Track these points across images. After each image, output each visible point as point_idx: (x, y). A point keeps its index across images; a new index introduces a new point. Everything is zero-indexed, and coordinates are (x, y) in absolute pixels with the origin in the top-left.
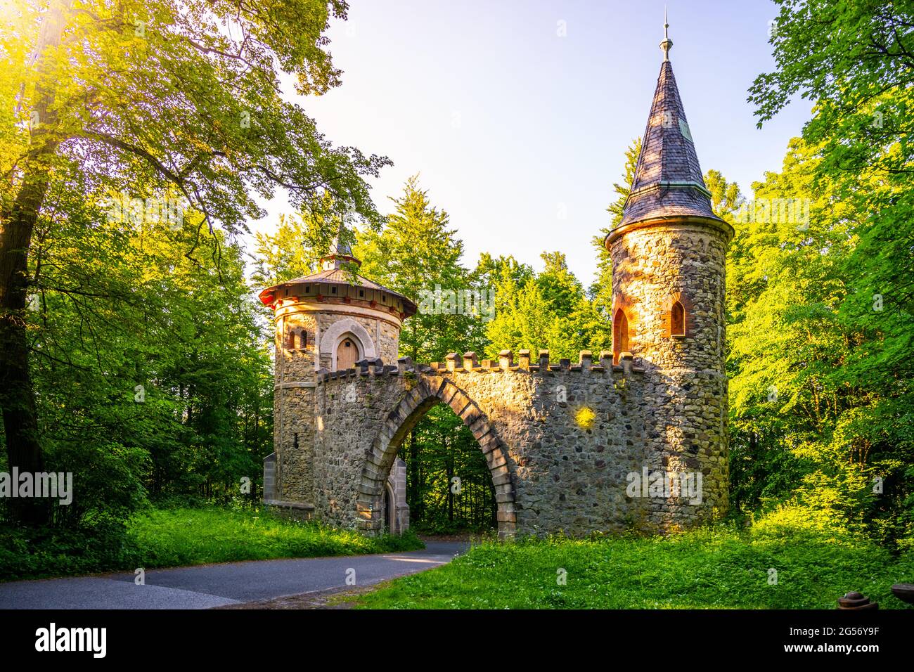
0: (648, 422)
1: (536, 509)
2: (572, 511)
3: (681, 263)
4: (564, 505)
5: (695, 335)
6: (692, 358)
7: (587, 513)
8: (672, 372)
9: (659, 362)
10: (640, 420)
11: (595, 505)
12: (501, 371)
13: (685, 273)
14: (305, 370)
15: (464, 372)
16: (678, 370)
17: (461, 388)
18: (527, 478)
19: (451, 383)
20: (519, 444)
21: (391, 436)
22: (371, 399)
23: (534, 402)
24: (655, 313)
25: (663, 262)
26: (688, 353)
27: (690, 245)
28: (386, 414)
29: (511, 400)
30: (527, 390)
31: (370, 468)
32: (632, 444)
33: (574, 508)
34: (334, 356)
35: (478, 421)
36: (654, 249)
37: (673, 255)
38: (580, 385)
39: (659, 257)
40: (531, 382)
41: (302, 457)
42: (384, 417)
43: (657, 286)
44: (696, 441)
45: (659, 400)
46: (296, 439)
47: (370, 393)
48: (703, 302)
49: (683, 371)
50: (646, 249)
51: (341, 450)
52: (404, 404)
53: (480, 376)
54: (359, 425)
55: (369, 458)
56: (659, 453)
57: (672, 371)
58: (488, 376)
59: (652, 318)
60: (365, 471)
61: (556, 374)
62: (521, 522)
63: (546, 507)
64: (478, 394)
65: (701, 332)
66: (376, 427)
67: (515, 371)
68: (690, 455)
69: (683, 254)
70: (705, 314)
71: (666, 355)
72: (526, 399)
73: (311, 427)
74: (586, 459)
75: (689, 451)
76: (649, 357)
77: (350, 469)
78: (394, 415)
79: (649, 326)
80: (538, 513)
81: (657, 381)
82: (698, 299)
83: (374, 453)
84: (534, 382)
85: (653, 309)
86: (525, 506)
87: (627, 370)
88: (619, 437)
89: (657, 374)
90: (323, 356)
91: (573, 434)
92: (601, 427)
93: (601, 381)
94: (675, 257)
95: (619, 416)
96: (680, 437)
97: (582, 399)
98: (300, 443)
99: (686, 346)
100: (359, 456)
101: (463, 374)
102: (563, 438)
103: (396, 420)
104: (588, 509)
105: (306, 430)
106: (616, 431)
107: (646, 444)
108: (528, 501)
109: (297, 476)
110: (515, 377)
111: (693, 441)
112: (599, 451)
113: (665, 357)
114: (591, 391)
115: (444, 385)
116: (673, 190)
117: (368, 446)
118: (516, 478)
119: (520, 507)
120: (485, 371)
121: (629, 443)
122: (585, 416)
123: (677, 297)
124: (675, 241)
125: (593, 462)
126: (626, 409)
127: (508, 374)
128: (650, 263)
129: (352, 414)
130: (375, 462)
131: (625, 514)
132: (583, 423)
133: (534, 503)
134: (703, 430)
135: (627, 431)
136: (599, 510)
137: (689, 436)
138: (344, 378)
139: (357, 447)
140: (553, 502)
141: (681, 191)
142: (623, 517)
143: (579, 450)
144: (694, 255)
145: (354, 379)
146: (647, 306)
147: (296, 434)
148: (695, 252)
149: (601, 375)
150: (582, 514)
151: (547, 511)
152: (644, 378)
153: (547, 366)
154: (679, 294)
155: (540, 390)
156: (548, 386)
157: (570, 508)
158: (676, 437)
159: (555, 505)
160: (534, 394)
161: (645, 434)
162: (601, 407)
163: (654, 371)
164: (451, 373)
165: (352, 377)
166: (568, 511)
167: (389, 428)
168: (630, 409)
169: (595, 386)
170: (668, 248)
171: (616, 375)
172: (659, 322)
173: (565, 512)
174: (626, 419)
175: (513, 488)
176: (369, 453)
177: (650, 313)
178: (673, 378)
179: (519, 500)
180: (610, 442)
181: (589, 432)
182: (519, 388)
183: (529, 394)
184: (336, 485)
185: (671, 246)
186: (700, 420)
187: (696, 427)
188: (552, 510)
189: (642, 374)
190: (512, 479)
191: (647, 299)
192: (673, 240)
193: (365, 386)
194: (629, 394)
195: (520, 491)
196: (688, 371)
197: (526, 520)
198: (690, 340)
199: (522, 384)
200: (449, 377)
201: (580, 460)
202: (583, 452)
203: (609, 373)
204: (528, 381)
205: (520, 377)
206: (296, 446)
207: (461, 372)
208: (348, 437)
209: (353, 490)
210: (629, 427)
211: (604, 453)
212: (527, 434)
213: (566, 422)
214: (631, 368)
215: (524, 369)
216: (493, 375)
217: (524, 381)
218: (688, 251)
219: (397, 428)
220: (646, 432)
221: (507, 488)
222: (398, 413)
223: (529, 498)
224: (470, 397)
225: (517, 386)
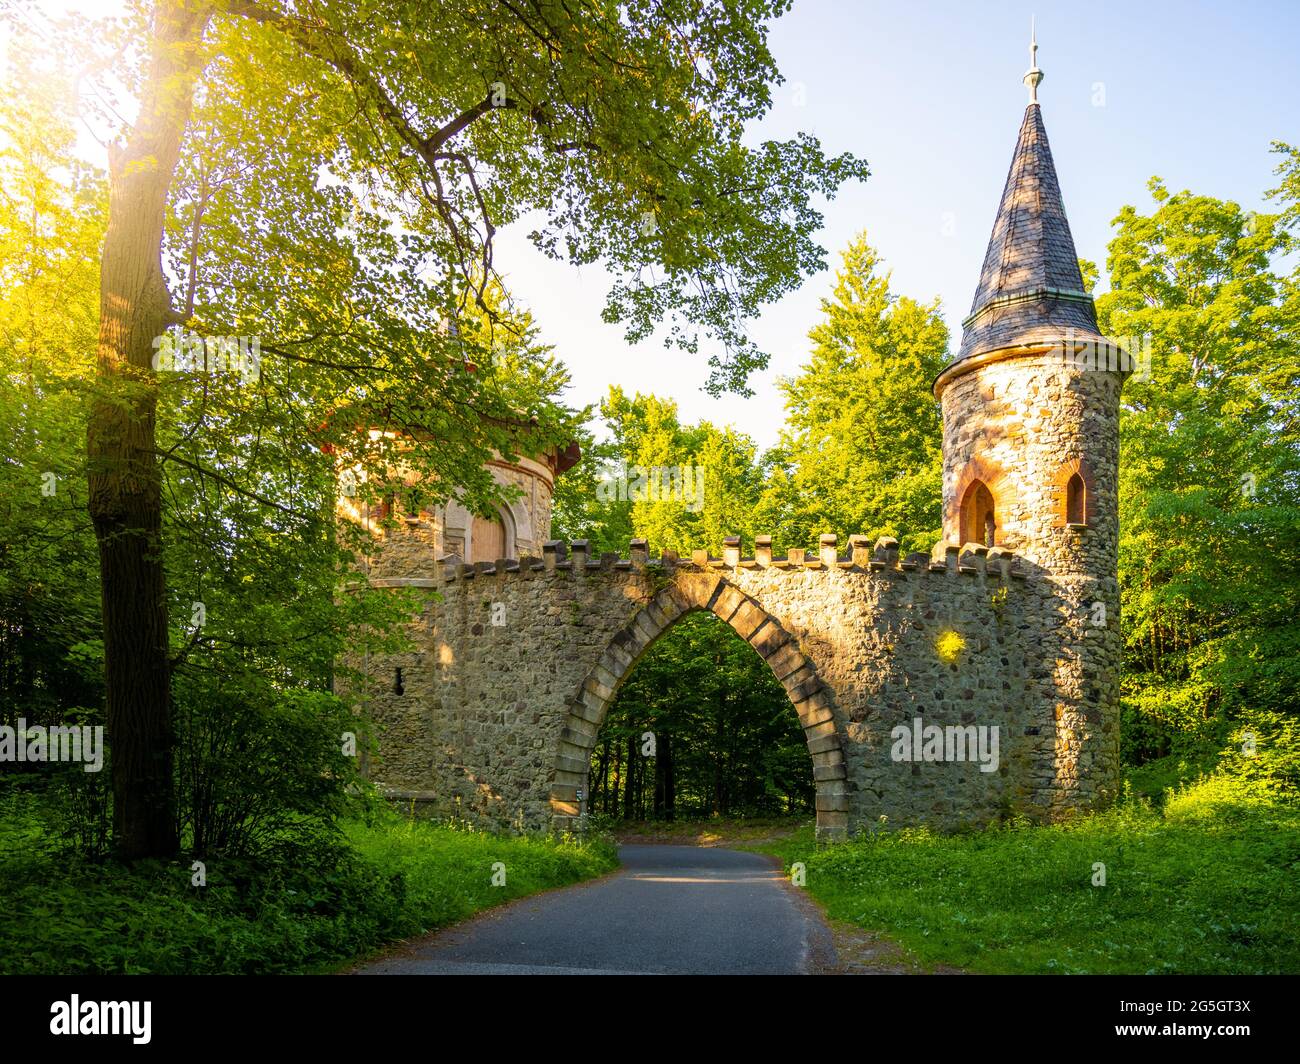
0: (1032, 654)
1: (878, 790)
2: (929, 790)
3: (1081, 415)
4: (918, 782)
5: (1097, 525)
6: (1093, 560)
7: (951, 793)
8: (1067, 580)
9: (1047, 564)
10: (1019, 650)
11: (962, 781)
12: (823, 568)
13: (1087, 430)
14: (416, 556)
15: (757, 568)
16: (1075, 576)
17: (751, 594)
18: (865, 740)
19: (732, 585)
20: (852, 687)
21: (618, 673)
22: (578, 609)
23: (876, 620)
24: (1043, 488)
25: (1056, 412)
26: (1088, 551)
27: (1093, 389)
28: (607, 637)
29: (840, 616)
30: (865, 600)
31: (576, 726)
32: (1009, 687)
33: (933, 786)
34: (468, 535)
35: (783, 649)
36: (1043, 391)
37: (1071, 402)
38: (942, 595)
39: (1051, 403)
40: (872, 588)
41: (412, 710)
42: (603, 641)
43: (1047, 448)
44: (1097, 684)
45: (1049, 621)
46: (399, 679)
47: (574, 599)
48: (1105, 476)
49: (1083, 578)
50: (1030, 389)
51: (508, 698)
52: (644, 620)
53: (784, 576)
54: (552, 654)
55: (575, 711)
56: (1048, 700)
57: (1068, 578)
58: (798, 576)
59: (1038, 496)
60: (567, 732)
61: (909, 576)
62: (855, 810)
63: (893, 785)
64: (780, 605)
65: (1103, 521)
66: (586, 658)
67: (846, 569)
68: (1090, 704)
69: (1084, 402)
70: (1108, 495)
71: (1058, 553)
72: (864, 614)
73: (430, 658)
74: (950, 711)
75: (1090, 699)
76: (1031, 555)
77: (531, 731)
78: (623, 638)
79: (1034, 507)
80: (880, 795)
81: (1046, 592)
82: (1101, 472)
83: (585, 702)
84: (877, 589)
85: (1039, 483)
86: (862, 785)
87: (1005, 575)
88: (993, 676)
89: (1047, 582)
90: (448, 533)
91: (933, 672)
92: (971, 661)
93: (972, 590)
94: (1073, 405)
95: (993, 644)
96: (1079, 677)
97: (944, 616)
98: (407, 686)
99: (1086, 541)
100: (552, 708)
101: (753, 572)
102: (917, 678)
103: (629, 646)
104: (952, 788)
105: (420, 662)
106: (989, 668)
107: (1028, 688)
108: (865, 778)
109: (401, 743)
110: (847, 579)
111: (1094, 682)
112: (968, 698)
113: (1057, 556)
114: (957, 605)
115: (720, 588)
116: (1063, 303)
117: (571, 690)
118: (848, 741)
119: (854, 787)
120: (794, 567)
121: (1006, 686)
122: (950, 644)
123: (1074, 467)
124: (1075, 381)
125: (960, 715)
126: (1002, 634)
127: (834, 574)
128: (1035, 411)
129: (535, 635)
130: (588, 717)
131: (999, 793)
132: (949, 654)
133: (874, 780)
134: (1105, 667)
135: (1004, 668)
136: (967, 789)
137: (1087, 675)
138: (517, 572)
139: (548, 692)
140: (902, 779)
141: (1074, 305)
142: (997, 798)
143: (939, 696)
144: (1097, 405)
145: (539, 574)
146: (1030, 478)
147: (398, 670)
148: (1099, 400)
149: (972, 580)
150: (943, 796)
151: (894, 793)
152: (1026, 588)
153: (895, 564)
154: (1078, 460)
155: (885, 601)
156: (896, 594)
157: (926, 787)
158: (1073, 676)
159: (906, 783)
160: (876, 608)
161: (1026, 673)
162: (970, 629)
163: (1041, 577)
164: (731, 568)
165: (536, 571)
166: (924, 791)
167: (614, 659)
168: (1008, 634)
169: (964, 597)
170: (1063, 391)
171: (990, 581)
172: (1049, 503)
173: (919, 793)
174: (1002, 650)
175: (843, 758)
176: (575, 703)
177: (1035, 487)
178: (1069, 588)
179: (853, 776)
180: (981, 684)
181: (954, 668)
182: (852, 597)
183: (870, 606)
184: (496, 759)
185: (1068, 388)
186: (1102, 652)
187: (1099, 663)
188: (901, 790)
189: (1024, 580)
190: (840, 742)
191: (1029, 466)
192: (1072, 379)
193: (565, 588)
194: (1006, 612)
195: (853, 761)
196: (1089, 579)
197: (863, 807)
198: (1091, 533)
199: (858, 590)
200: (728, 575)
201: (941, 711)
202: (946, 700)
203: (982, 576)
204: (867, 586)
205: (854, 579)
206: (399, 690)
207: (750, 568)
208: (527, 675)
209: (537, 765)
210: (1005, 662)
211: (974, 701)
212: (865, 671)
213: (922, 653)
214: (1009, 572)
215: (862, 566)
216: (809, 574)
217: (862, 586)
218: (1090, 398)
219: (629, 659)
220: (1027, 669)
221: (834, 758)
222: (632, 634)
223: (869, 773)
224: (767, 609)
225: (849, 594)
